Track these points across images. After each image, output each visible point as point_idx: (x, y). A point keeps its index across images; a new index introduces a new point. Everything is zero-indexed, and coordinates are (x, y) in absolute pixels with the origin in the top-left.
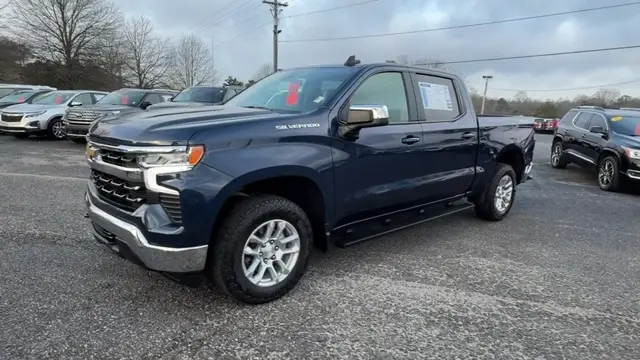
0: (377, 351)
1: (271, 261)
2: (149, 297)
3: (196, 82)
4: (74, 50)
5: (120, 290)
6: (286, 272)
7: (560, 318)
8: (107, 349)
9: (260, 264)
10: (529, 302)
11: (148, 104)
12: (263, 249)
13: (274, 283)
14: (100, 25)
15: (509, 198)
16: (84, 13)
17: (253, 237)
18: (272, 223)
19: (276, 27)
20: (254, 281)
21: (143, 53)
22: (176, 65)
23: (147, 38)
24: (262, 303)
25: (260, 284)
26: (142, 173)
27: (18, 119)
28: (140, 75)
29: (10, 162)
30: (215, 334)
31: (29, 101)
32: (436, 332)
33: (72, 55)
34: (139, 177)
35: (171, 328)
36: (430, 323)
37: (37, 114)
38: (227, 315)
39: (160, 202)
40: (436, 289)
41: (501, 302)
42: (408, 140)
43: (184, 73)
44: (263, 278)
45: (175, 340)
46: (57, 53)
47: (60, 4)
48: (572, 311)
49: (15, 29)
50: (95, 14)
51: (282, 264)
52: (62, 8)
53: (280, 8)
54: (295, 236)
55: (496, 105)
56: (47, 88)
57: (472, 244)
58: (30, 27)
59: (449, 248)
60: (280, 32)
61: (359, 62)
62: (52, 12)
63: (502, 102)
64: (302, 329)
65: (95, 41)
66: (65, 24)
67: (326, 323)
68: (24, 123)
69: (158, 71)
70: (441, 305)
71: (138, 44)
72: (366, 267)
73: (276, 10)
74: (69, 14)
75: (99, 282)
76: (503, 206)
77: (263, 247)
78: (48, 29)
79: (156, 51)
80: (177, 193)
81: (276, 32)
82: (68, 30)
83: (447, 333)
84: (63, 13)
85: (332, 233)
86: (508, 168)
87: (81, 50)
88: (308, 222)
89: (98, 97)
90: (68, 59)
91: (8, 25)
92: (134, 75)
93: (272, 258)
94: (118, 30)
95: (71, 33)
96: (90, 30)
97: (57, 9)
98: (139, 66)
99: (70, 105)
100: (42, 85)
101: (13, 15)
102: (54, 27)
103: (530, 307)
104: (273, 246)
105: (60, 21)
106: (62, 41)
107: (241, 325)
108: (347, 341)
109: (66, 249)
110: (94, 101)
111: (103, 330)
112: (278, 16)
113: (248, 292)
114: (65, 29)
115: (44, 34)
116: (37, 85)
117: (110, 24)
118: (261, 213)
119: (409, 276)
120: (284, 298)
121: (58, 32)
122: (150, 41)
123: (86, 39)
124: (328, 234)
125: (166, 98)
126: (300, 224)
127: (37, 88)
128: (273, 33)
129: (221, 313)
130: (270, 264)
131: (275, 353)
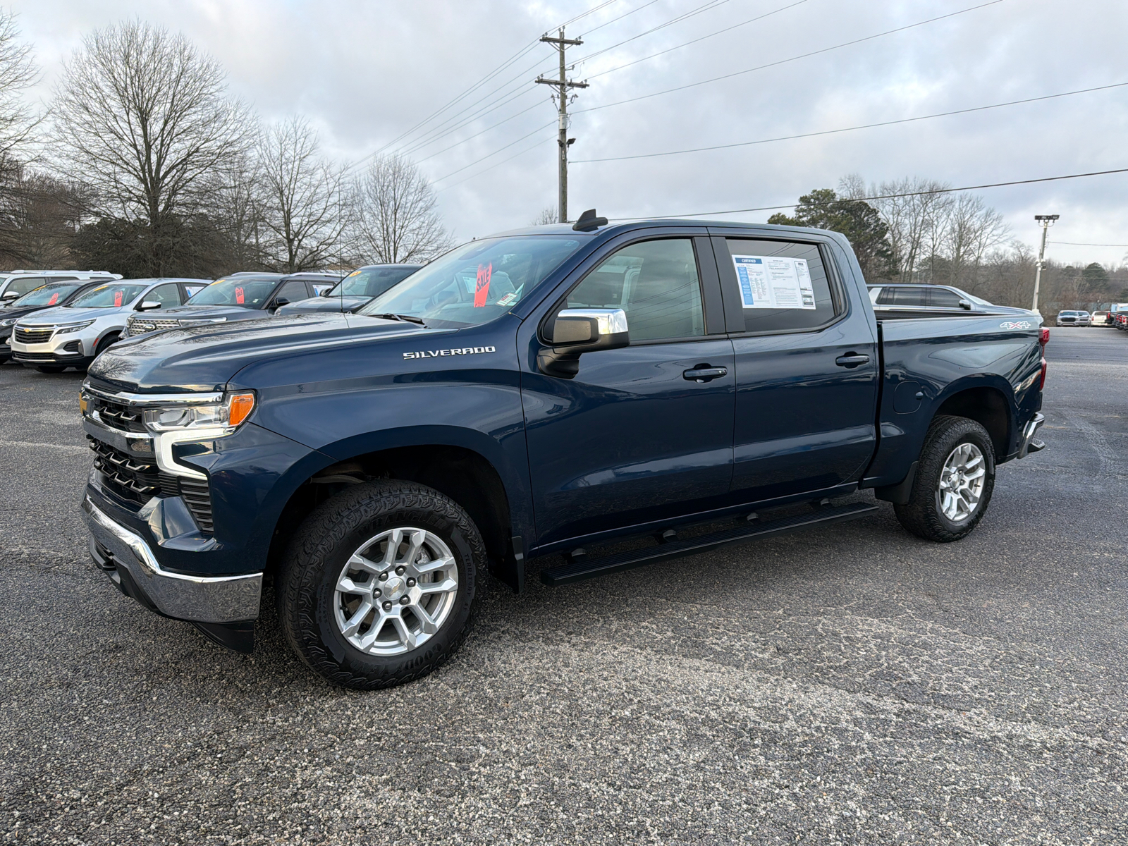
0: (562, 785)
1: (399, 607)
2: (180, 671)
3: (402, 253)
4: (163, 197)
5: (133, 655)
6: (428, 628)
7: (979, 741)
8: (78, 754)
9: (374, 611)
10: (928, 709)
11: (283, 302)
12: (381, 584)
13: (403, 649)
14: (213, 146)
15: (978, 493)
16: (184, 124)
17: (356, 559)
18: (396, 533)
19: (563, 132)
20: (360, 643)
21: (297, 197)
22: (362, 219)
23: (304, 166)
24: (378, 688)
25: (373, 650)
26: (152, 441)
27: (45, 337)
28: (290, 241)
29: (18, 420)
30: (273, 738)
31: (67, 302)
32: (699, 754)
33: (161, 208)
34: (147, 449)
35: (199, 726)
36: (693, 738)
37: (79, 326)
38: (307, 708)
39: (181, 494)
40: (737, 675)
41: (867, 706)
42: (703, 372)
43: (378, 235)
44: (380, 638)
45: (200, 745)
46: (133, 205)
47: (140, 109)
48: (1018, 731)
49: (58, 161)
50: (205, 125)
51: (422, 613)
52: (144, 118)
53: (570, 92)
54: (447, 559)
55: (1078, 279)
56: (106, 274)
57: (868, 587)
58: (85, 157)
59: (812, 594)
60: (571, 141)
61: (604, 221)
62: (125, 126)
63: (1094, 271)
64: (435, 737)
65: (205, 176)
66: (148, 147)
67: (487, 728)
68: (53, 346)
69: (327, 231)
70: (736, 707)
71: (287, 179)
72: (614, 627)
73: (564, 97)
74: (155, 128)
75: (102, 641)
76: (960, 508)
77: (381, 578)
78: (117, 159)
79: (323, 190)
80: (203, 477)
81: (564, 144)
82: (154, 158)
83: (719, 758)
84: (144, 128)
85: (529, 556)
86: (972, 426)
87: (179, 198)
88: (474, 532)
89: (192, 291)
90: (153, 214)
91: (46, 154)
92: (279, 242)
93: (401, 601)
94: (249, 154)
95: (159, 165)
96: (195, 158)
97: (134, 119)
98: (287, 224)
99: (139, 308)
100: (96, 269)
101: (56, 135)
102: (129, 154)
103: (925, 718)
104: (404, 578)
105: (140, 142)
106: (143, 181)
107: (326, 725)
108: (514, 764)
109: (63, 582)
110: (184, 298)
111: (80, 722)
112: (568, 110)
113: (346, 665)
114: (148, 158)
115: (111, 168)
116: (87, 269)
117: (231, 144)
118: (371, 513)
119: (694, 647)
120: (427, 680)
121: (137, 164)
122: (311, 172)
123: (188, 175)
124: (519, 557)
125: (320, 288)
126: (456, 535)
127: (85, 277)
128: (557, 144)
129: (296, 704)
130: (396, 613)
131: (367, 777)
